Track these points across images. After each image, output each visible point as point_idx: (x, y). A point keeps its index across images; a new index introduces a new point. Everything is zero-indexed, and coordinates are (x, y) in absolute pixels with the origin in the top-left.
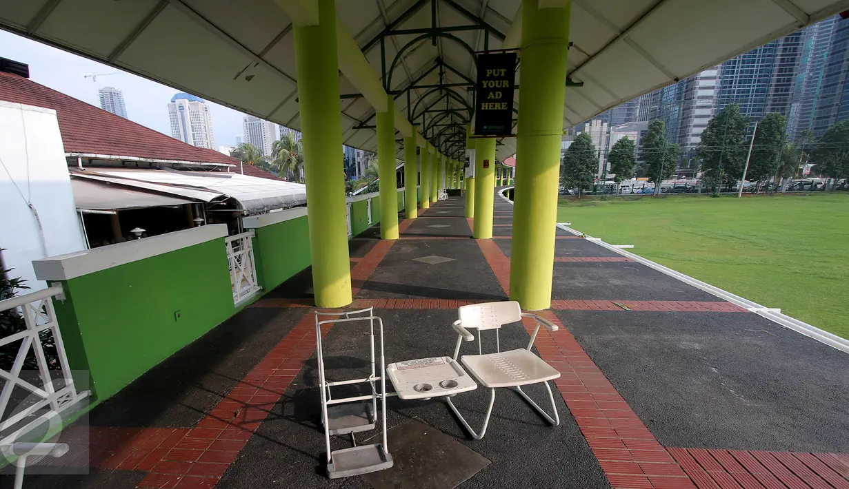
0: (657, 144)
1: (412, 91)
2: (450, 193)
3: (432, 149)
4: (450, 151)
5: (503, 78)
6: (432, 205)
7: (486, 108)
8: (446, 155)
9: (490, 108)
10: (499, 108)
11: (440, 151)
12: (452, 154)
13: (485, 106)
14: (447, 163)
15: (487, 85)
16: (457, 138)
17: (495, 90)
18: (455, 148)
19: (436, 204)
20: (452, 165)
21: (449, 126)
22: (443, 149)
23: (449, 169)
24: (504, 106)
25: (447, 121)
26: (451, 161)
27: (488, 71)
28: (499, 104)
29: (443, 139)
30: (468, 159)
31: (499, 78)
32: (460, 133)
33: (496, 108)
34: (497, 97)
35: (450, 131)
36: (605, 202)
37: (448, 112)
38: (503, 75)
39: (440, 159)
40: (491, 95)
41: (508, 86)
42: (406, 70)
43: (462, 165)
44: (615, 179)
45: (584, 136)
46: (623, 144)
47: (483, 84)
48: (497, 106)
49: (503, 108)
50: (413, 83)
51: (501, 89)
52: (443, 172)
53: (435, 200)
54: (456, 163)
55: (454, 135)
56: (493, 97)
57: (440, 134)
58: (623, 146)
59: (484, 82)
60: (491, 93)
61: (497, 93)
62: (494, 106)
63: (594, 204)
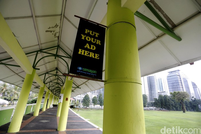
0: (101, 98)
1: (47, 74)
2: (54, 105)
3: (50, 92)
4: (56, 94)
5: (97, 38)
6: (47, 110)
7: (83, 54)
8: (55, 95)
9: (86, 55)
10: (93, 57)
11: (53, 93)
12: (57, 95)
13: (81, 52)
14: (55, 97)
15: (85, 38)
16: (59, 91)
17: (90, 43)
18: (58, 93)
19: (48, 109)
20: (56, 98)
21: (57, 87)
22: (54, 93)
23: (55, 99)
24: (97, 56)
25: (57, 86)
26: (56, 96)
27: (86, 30)
28: (93, 54)
29: (55, 90)
30: (60, 97)
31: (94, 37)
32: (60, 89)
33: (90, 56)
34: (92, 48)
35: (57, 89)
36: (92, 110)
37: (57, 83)
38: (97, 36)
39: (53, 96)
40: (87, 46)
41: (100, 44)
42: (46, 68)
43: (59, 98)
44: (94, 105)
45: (87, 95)
46: (95, 97)
47: (82, 37)
48: (92, 55)
49: (96, 58)
50: (48, 72)
51: (95, 44)
52: (53, 99)
53: (48, 108)
54: (57, 97)
55: (58, 90)
56: (89, 47)
57: (54, 89)
58: (95, 98)
59: (83, 35)
60: (87, 44)
61: (92, 46)
62: (89, 54)
63: (89, 110)
